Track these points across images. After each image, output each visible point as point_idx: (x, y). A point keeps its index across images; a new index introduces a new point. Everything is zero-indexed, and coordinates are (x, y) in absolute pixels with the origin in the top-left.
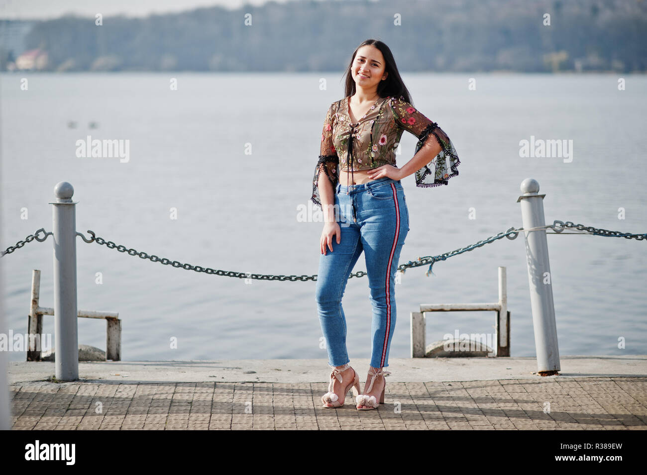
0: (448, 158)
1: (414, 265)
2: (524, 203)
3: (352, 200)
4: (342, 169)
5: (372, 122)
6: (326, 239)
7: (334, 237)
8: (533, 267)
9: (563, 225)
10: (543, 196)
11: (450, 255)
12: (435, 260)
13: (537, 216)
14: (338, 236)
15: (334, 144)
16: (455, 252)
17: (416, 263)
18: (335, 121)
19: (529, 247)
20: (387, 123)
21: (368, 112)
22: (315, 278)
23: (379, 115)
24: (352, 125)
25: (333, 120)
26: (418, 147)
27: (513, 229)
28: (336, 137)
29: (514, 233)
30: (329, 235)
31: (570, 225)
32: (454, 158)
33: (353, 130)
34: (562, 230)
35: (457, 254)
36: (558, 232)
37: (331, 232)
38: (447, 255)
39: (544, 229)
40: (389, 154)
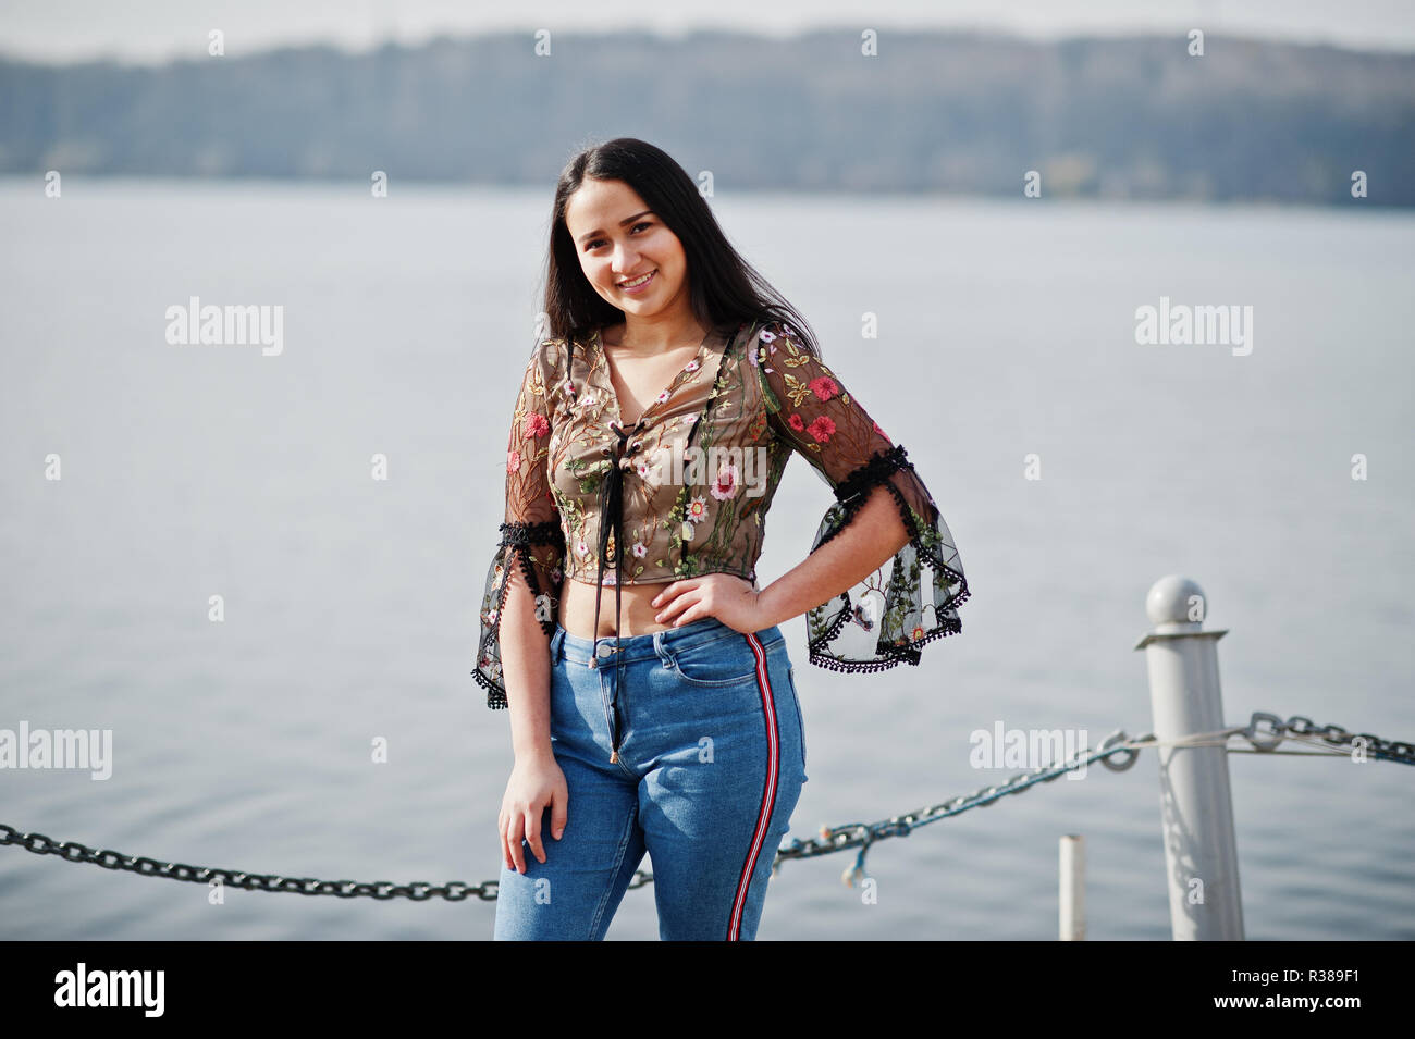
0: (927, 574)
1: (808, 849)
2: (1158, 656)
3: (609, 690)
4: (575, 573)
5: (690, 419)
6: (522, 818)
7: (547, 814)
8: (1187, 861)
9: (1280, 729)
10: (1218, 635)
11: (922, 818)
12: (876, 835)
13: (1200, 699)
14: (560, 811)
15: (554, 488)
16: (938, 808)
17: (814, 844)
18: (561, 407)
19: (1173, 796)
20: (740, 424)
21: (678, 382)
22: (490, 891)
23: (715, 393)
24: (620, 426)
25: (554, 402)
26: (827, 526)
27: (1122, 737)
28: (563, 465)
29: (1127, 751)
30: (532, 807)
31: (1300, 726)
32: (948, 576)
33: (622, 444)
34: (1278, 743)
35: (945, 816)
36: (1262, 749)
37: (539, 796)
38: (915, 819)
39: (1218, 741)
40: (745, 531)
